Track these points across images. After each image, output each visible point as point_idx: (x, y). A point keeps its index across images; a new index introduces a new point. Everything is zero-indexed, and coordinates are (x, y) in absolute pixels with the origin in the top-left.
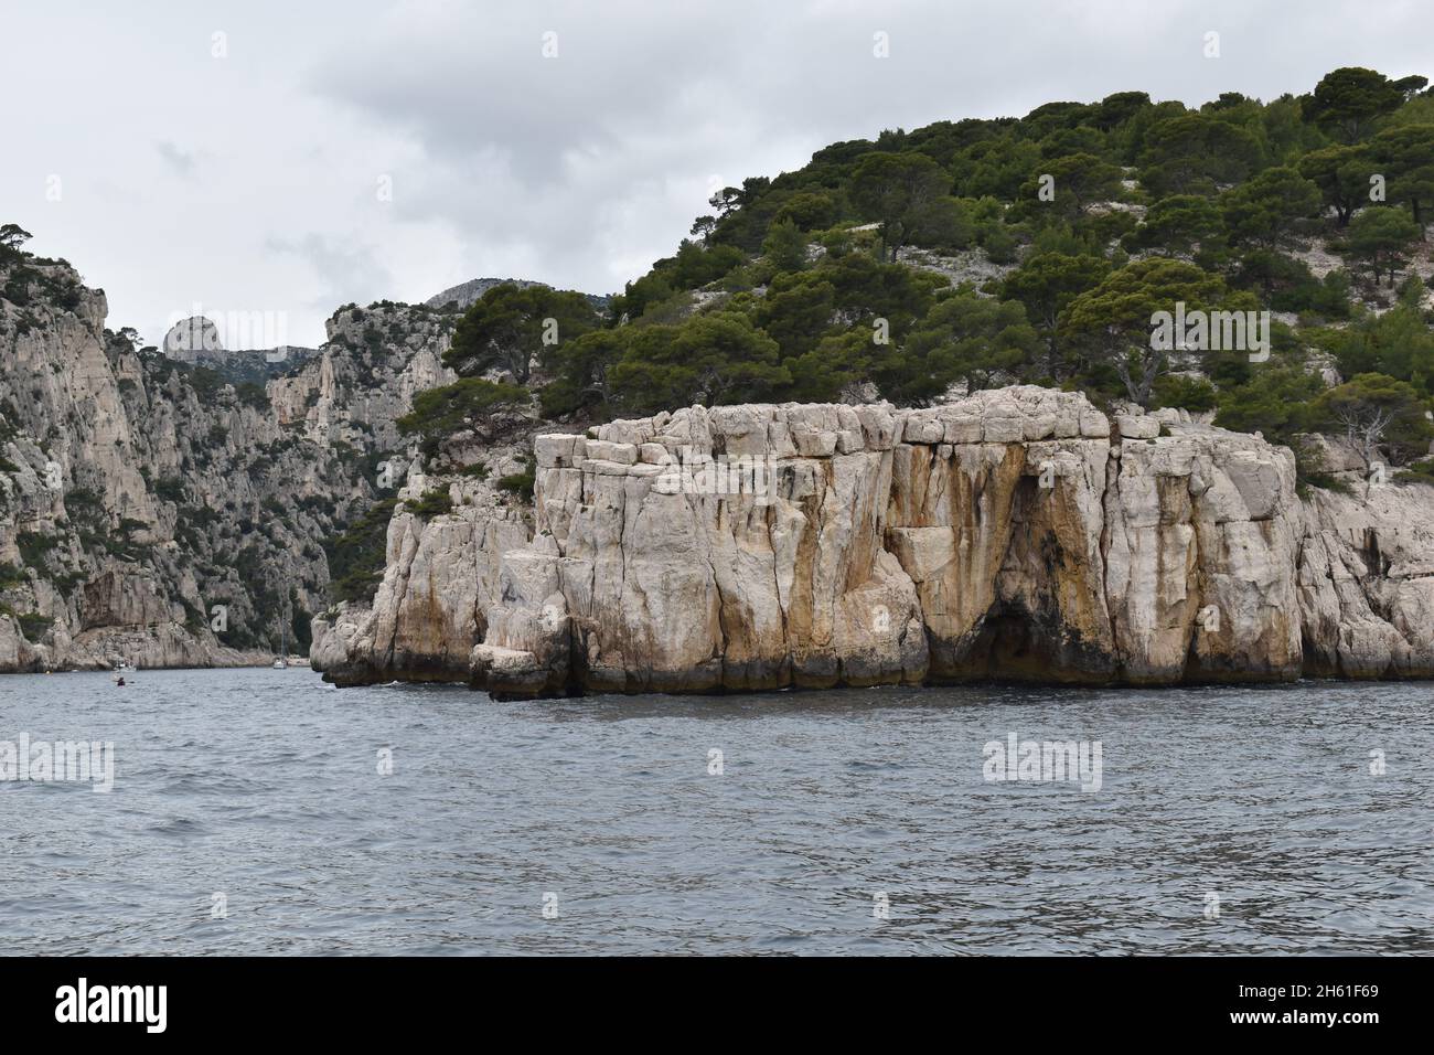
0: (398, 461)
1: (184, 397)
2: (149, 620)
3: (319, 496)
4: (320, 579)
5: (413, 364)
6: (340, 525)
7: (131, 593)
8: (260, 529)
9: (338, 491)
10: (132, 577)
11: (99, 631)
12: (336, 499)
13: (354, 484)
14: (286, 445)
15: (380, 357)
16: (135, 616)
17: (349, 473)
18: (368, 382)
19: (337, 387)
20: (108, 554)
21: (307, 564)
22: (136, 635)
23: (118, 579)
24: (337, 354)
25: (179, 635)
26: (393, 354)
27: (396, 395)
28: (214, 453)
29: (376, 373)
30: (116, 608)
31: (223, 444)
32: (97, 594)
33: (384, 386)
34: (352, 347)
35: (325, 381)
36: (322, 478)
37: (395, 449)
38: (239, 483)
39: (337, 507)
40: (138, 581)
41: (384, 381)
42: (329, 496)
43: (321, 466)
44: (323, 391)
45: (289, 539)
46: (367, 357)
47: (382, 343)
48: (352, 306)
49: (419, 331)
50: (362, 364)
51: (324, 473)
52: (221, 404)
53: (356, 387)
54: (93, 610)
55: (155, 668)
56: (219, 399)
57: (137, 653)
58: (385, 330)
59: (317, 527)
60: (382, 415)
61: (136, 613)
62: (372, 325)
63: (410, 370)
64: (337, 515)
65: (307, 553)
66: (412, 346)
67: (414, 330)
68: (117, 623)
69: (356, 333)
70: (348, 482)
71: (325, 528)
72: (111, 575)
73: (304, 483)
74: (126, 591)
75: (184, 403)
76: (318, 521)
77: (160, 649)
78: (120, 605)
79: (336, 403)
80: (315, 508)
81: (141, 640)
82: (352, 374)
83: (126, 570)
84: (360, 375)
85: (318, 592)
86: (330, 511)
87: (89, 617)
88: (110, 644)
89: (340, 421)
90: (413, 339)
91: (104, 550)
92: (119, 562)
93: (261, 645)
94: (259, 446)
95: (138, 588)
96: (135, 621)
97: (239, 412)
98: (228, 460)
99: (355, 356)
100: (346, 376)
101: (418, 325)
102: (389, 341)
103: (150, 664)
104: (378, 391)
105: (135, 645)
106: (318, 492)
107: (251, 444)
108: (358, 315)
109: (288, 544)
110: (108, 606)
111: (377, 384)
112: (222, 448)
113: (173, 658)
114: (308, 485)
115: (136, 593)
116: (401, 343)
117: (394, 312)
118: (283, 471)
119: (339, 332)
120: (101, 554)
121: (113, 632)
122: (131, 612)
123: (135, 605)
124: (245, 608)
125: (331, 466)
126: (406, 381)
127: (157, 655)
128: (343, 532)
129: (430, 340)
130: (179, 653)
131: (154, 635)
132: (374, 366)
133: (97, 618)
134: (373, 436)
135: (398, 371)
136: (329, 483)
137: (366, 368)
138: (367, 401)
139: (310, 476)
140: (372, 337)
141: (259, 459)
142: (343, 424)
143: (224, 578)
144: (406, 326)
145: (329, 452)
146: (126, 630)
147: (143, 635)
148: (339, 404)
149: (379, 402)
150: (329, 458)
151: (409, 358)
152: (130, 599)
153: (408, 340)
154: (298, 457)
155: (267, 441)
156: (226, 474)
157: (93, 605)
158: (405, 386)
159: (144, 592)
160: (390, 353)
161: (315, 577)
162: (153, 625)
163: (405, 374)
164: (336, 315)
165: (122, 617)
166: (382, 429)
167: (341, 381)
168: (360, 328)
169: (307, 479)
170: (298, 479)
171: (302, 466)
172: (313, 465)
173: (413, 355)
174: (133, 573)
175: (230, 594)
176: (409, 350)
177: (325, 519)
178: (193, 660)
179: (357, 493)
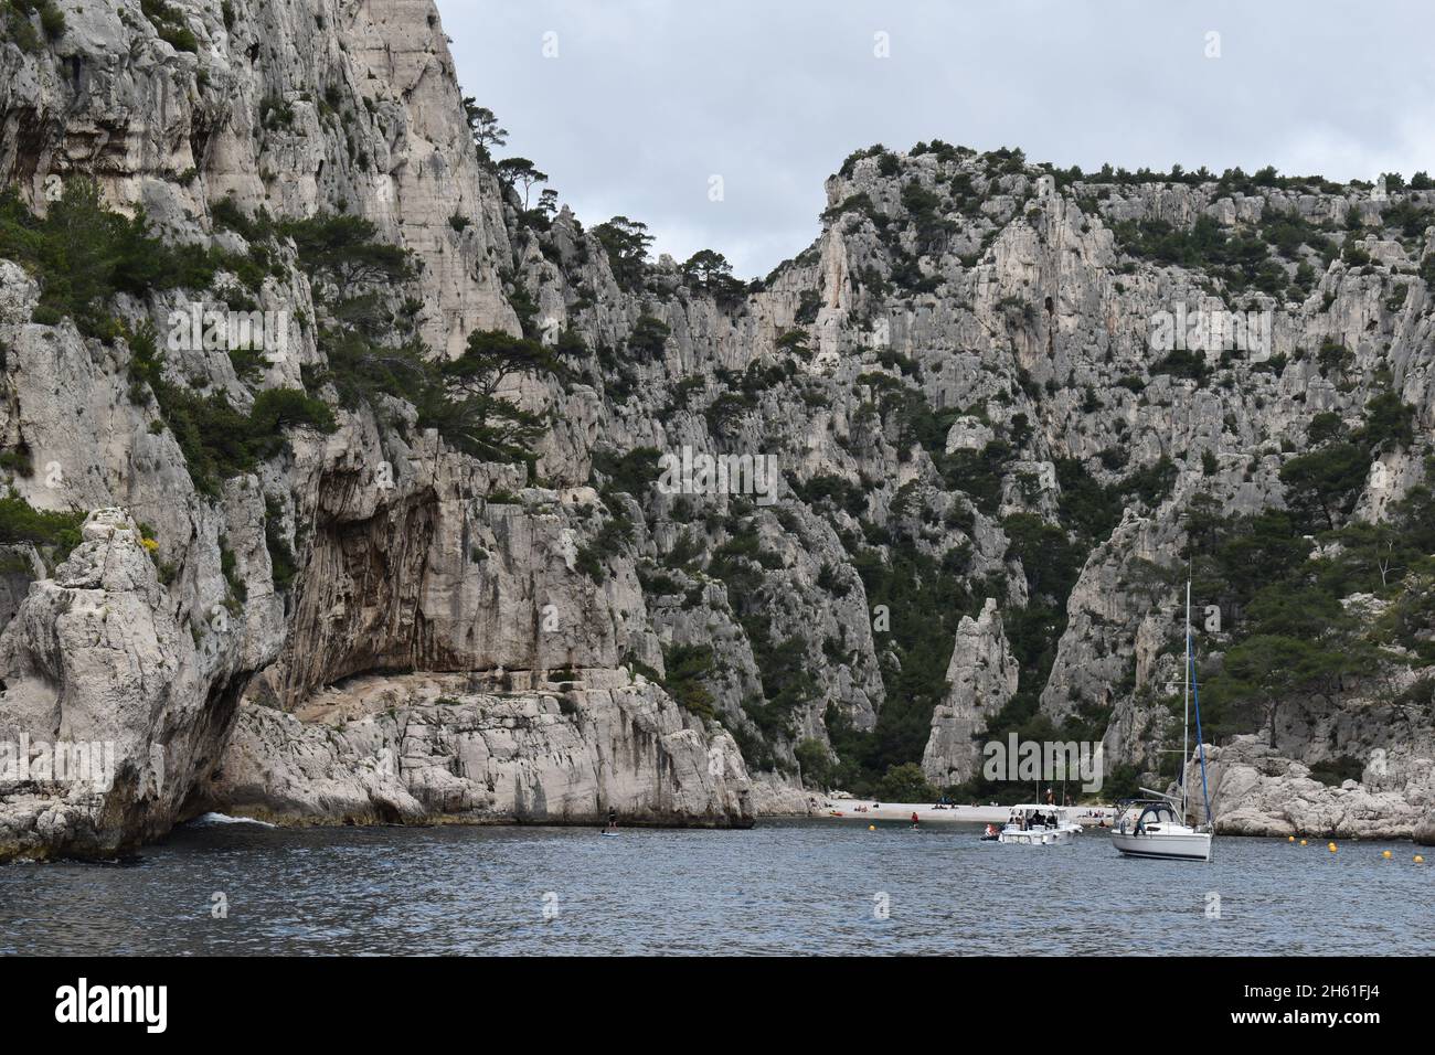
0: (971, 426)
1: (583, 259)
2: (553, 656)
3: (836, 477)
4: (852, 634)
5: (996, 249)
6: (876, 536)
7: (494, 563)
8: (732, 528)
9: (871, 469)
10: (498, 510)
11: (383, 685)
12: (868, 484)
13: (904, 457)
14: (775, 375)
15: (934, 237)
16: (505, 643)
17: (894, 436)
18: (910, 281)
19: (855, 288)
20: (422, 424)
21: (826, 603)
22: (504, 706)
23: (451, 512)
24: (854, 229)
25: (647, 711)
26: (959, 231)
27: (964, 305)
28: (641, 372)
29: (925, 266)
30: (444, 611)
31: (659, 355)
32: (381, 559)
33: (942, 290)
34: (881, 221)
35: (831, 279)
36: (842, 442)
37: (962, 405)
38: (690, 435)
39: (870, 498)
40: (518, 524)
41: (942, 280)
42: (855, 478)
43: (840, 419)
44: (828, 295)
45: (791, 552)
46: (909, 239)
47: (937, 212)
48: (877, 150)
49: (1006, 191)
50: (897, 251)
51: (845, 432)
52: (651, 288)
53: (890, 291)
54: (368, 615)
55: (566, 822)
56: (647, 280)
57: (511, 768)
58: (943, 191)
59: (834, 536)
60: (937, 343)
61: (508, 632)
62: (916, 181)
63: (992, 260)
64: (870, 516)
65: (826, 580)
66: (993, 218)
67: (995, 190)
68: (446, 661)
69: (889, 197)
70: (892, 453)
71: (848, 540)
72: (427, 499)
73: (806, 451)
74: (479, 557)
75: (583, 271)
76: (836, 526)
77: (584, 756)
78: (455, 603)
79: (853, 318)
80: (827, 500)
81: (522, 723)
82: (883, 266)
83: (480, 484)
84: (896, 269)
85: (847, 661)
86: (857, 506)
87: (353, 636)
88: (419, 731)
89: (860, 350)
90: (994, 205)
91: (411, 412)
92: (456, 458)
93: (780, 764)
94: (721, 374)
95: (520, 547)
96: (503, 658)
97: (685, 305)
98: (668, 388)
99: (884, 236)
100: (870, 268)
101: (1005, 180)
102: (949, 208)
103: (553, 808)
104: (930, 298)
105: (504, 739)
106: (834, 470)
107: (706, 369)
108: (890, 166)
109: (788, 560)
110: (415, 603)
111: (929, 286)
112: (656, 364)
113: (629, 787)
114: (815, 456)
115: (510, 564)
116: (972, 212)
117: (957, 161)
118: (768, 426)
119: (854, 192)
120: (400, 425)
121: (432, 692)
122: (493, 626)
123: (509, 605)
124: (742, 673)
125: (860, 419)
126: (985, 278)
127: (575, 777)
128: (883, 549)
129: (1029, 206)
130: (648, 772)
131: (567, 707)
132: (921, 253)
133: (381, 640)
134: (920, 381)
135: (968, 262)
136: (856, 453)
137: (906, 257)
138: (910, 315)
139: (818, 438)
140: (918, 202)
141: (724, 398)
142: (866, 355)
143: (694, 600)
144: (981, 183)
145: (856, 393)
146: (472, 688)
147: (530, 707)
148: (860, 320)
149: (932, 318)
150: (855, 404)
151: (988, 240)
152: (490, 582)
153: (985, 206)
154: (796, 399)
155: (737, 362)
156: (664, 415)
157: (367, 597)
158: (983, 288)
159: (538, 561)
160: (953, 229)
161: (842, 630)
162: (564, 674)
163: (982, 267)
164: (849, 164)
165: (461, 644)
166: (937, 368)
167: (862, 277)
168: (894, 187)
169: (812, 443)
170: (795, 442)
171: (802, 417)
172: (822, 418)
173: (995, 233)
174: (501, 498)
175: (708, 639)
176: (989, 225)
177: (849, 522)
178: (691, 799)
179: (908, 474)
